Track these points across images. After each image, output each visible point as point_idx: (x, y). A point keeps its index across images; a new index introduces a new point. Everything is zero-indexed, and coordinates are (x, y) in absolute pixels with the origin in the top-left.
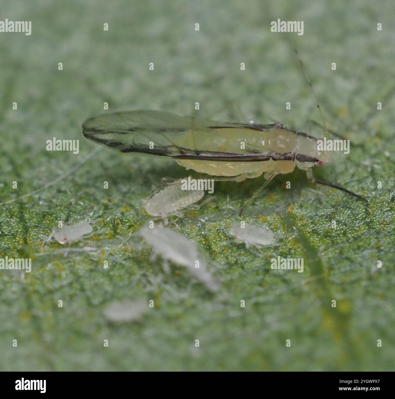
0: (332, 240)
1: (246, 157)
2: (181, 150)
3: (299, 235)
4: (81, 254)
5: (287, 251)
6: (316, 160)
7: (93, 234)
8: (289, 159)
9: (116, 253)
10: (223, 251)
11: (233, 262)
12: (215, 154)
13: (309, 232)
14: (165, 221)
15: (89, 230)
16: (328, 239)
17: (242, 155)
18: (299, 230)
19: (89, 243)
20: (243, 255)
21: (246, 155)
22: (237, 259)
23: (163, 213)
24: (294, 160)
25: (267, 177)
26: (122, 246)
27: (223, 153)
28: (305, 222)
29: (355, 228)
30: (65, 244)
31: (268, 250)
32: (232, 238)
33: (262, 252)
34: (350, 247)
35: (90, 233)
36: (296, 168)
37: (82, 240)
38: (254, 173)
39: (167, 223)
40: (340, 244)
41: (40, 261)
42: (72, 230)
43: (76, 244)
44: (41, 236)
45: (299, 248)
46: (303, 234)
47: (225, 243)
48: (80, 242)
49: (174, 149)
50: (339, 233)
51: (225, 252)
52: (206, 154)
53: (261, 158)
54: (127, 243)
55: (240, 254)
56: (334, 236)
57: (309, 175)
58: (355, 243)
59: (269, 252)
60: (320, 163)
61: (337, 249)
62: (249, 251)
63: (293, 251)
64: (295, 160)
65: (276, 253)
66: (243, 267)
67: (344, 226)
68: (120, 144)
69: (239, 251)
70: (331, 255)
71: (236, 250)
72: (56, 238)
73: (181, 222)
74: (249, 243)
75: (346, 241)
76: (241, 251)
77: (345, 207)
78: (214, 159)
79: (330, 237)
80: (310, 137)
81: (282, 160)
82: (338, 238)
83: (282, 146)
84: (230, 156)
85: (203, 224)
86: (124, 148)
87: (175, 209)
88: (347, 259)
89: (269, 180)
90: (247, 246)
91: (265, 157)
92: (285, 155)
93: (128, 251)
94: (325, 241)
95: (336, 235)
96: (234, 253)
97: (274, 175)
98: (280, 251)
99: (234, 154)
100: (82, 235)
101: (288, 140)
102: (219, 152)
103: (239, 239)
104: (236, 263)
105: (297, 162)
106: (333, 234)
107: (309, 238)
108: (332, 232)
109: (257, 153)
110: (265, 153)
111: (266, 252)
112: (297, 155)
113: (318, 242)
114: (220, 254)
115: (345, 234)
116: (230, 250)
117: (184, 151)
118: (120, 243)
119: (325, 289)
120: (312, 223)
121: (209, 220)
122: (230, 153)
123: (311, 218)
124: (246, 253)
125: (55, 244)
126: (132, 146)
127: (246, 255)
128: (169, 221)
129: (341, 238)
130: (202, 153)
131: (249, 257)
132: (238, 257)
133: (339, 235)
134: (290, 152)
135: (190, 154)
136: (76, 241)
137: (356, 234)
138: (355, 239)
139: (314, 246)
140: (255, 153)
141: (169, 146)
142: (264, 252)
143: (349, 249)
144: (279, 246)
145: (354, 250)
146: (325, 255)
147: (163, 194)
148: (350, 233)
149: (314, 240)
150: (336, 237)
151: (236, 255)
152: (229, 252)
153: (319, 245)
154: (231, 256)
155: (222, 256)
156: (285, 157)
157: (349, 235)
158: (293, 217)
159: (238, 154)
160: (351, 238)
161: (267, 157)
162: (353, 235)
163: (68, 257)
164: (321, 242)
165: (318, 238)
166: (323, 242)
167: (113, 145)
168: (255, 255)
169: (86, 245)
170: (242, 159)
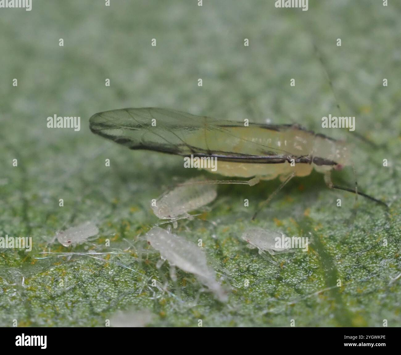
0: (350, 247)
1: (260, 159)
2: (192, 149)
3: (315, 241)
4: (85, 258)
5: (302, 259)
6: (335, 164)
7: (99, 236)
8: (306, 162)
9: (122, 257)
10: (235, 256)
11: (245, 269)
12: (227, 155)
13: (326, 238)
14: (174, 225)
15: (94, 232)
16: (345, 246)
17: (256, 157)
18: (315, 236)
19: (94, 246)
20: (255, 262)
21: (260, 157)
22: (249, 266)
23: (172, 216)
24: (310, 163)
25: (283, 179)
26: (129, 250)
27: (236, 153)
28: (322, 227)
29: (374, 234)
30: (70, 246)
31: (282, 257)
32: (245, 243)
33: (276, 259)
34: (367, 255)
35: (95, 236)
36: (314, 171)
37: (87, 243)
38: (269, 175)
39: (175, 226)
40: (357, 252)
41: (42, 265)
42: (77, 232)
43: (80, 248)
44: (44, 237)
45: (314, 255)
46: (319, 240)
47: (237, 248)
48: (84, 244)
49: (185, 148)
50: (357, 240)
51: (236, 257)
52: (218, 154)
53: (275, 160)
54: (134, 247)
55: (252, 260)
56: (352, 243)
57: (327, 179)
58: (373, 251)
59: (282, 258)
60: (339, 166)
61: (354, 257)
62: (262, 258)
63: (308, 258)
64: (312, 163)
65: (290, 260)
66: (254, 275)
67: (363, 232)
68: (129, 141)
69: (251, 257)
70: (347, 263)
71: (249, 256)
72: (60, 241)
73: (192, 225)
74: (261, 249)
75: (364, 249)
76: (253, 257)
77: (365, 211)
78: (227, 159)
79: (347, 244)
80: (330, 139)
81: (298, 162)
82: (355, 245)
83: (299, 148)
84: (243, 157)
85: (215, 228)
86: (133, 145)
87: (185, 211)
88: (364, 268)
89: (285, 183)
90: (260, 253)
91: (281, 159)
92: (302, 158)
93: (135, 255)
94: (342, 248)
95: (353, 242)
96: (246, 259)
97: (290, 178)
98: (294, 258)
99: (248, 155)
100: (87, 237)
101: (305, 142)
102: (232, 153)
103: (252, 245)
104: (248, 270)
105: (313, 165)
106: (351, 241)
107: (325, 245)
108: (350, 239)
109: (273, 155)
110: (281, 156)
111: (280, 259)
112: (314, 158)
113: (335, 249)
114: (231, 260)
115: (363, 241)
116: (242, 256)
117: (195, 150)
118: (128, 246)
119: (339, 301)
120: (329, 228)
121: (222, 223)
122: (244, 154)
123: (328, 222)
124: (259, 259)
125: (58, 247)
126: (141, 143)
127: (259, 262)
128: (179, 224)
129: (360, 245)
130: (214, 154)
131: (262, 264)
132: (250, 264)
133: (356, 241)
134: (307, 154)
135: (202, 154)
136: (81, 244)
137: (374, 241)
138: (374, 247)
139: (329, 253)
140: (270, 155)
141: (180, 145)
142: (278, 259)
143: (366, 257)
144: (294, 253)
145: (371, 259)
146: (342, 263)
147: (172, 196)
148: (368, 240)
149: (330, 246)
150: (354, 244)
151: (248, 262)
152: (241, 258)
153: (335, 252)
154: (243, 262)
155: (234, 262)
156: (301, 160)
157: (368, 242)
158: (310, 221)
159: (252, 156)
160: (369, 245)
161: (283, 160)
162: (371, 242)
163: (71, 261)
164: (338, 250)
165: (335, 245)
166: (340, 250)
167: (122, 141)
168: (268, 262)
169: (91, 248)
170: (256, 161)
